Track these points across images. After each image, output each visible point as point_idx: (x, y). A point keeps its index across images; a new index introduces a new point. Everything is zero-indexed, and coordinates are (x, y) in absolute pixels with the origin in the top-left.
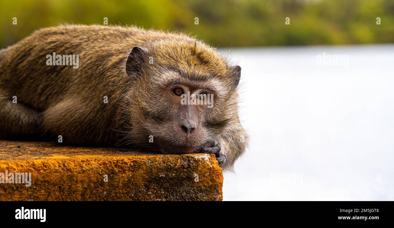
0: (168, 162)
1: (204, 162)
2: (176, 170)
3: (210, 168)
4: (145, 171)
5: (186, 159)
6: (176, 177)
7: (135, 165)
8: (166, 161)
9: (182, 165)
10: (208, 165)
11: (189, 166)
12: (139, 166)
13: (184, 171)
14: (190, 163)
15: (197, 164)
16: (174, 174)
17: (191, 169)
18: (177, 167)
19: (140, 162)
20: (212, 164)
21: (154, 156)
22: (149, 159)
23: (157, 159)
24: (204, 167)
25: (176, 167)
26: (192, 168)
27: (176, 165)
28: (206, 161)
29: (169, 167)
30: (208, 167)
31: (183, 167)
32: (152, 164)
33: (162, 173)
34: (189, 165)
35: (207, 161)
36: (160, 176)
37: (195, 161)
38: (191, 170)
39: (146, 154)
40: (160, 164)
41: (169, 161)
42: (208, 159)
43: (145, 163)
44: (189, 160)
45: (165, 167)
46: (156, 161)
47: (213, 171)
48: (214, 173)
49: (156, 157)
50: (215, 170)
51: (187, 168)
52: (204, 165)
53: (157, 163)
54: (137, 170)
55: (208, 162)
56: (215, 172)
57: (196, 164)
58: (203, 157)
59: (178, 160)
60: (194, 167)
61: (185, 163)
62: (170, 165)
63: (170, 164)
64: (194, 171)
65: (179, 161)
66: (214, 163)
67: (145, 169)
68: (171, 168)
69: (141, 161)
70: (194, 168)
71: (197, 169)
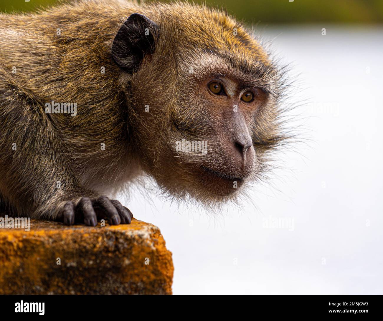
0: (81, 241)
1: (142, 242)
2: (96, 255)
3: (152, 252)
4: (42, 258)
5: (112, 237)
6: (95, 266)
7: (25, 247)
8: (79, 240)
9: (105, 247)
10: (149, 246)
11: (117, 248)
12: (33, 248)
13: (108, 257)
14: (119, 243)
15: (131, 245)
16: (91, 262)
17: (120, 253)
18: (97, 251)
19: (34, 242)
20: (156, 245)
21: (57, 231)
22: (50, 237)
23: (64, 236)
24: (143, 250)
25: (96, 250)
26: (122, 251)
27: (95, 246)
28: (145, 241)
29: (84, 250)
30: (147, 250)
31: (107, 249)
32: (54, 245)
33: (71, 260)
34: (116, 246)
35: (147, 239)
36: (68, 265)
37: (126, 239)
38: (120, 256)
39: (43, 227)
40: (68, 245)
41: (83, 239)
42: (149, 237)
43: (42, 243)
44: (117, 239)
45: (77, 250)
46: (62, 240)
47: (157, 257)
48: (159, 260)
49: (61, 232)
50: (161, 256)
51: (114, 252)
52: (142, 246)
53: (63, 243)
54: (29, 255)
55: (148, 242)
56: (160, 258)
57: (128, 245)
58: (140, 233)
59: (97, 238)
60: (126, 250)
61: (111, 243)
62: (85, 247)
63: (85, 244)
64: (124, 256)
65: (100, 239)
66: (159, 244)
67: (42, 253)
68: (87, 251)
69: (36, 240)
70: (125, 252)
71: (131, 253)
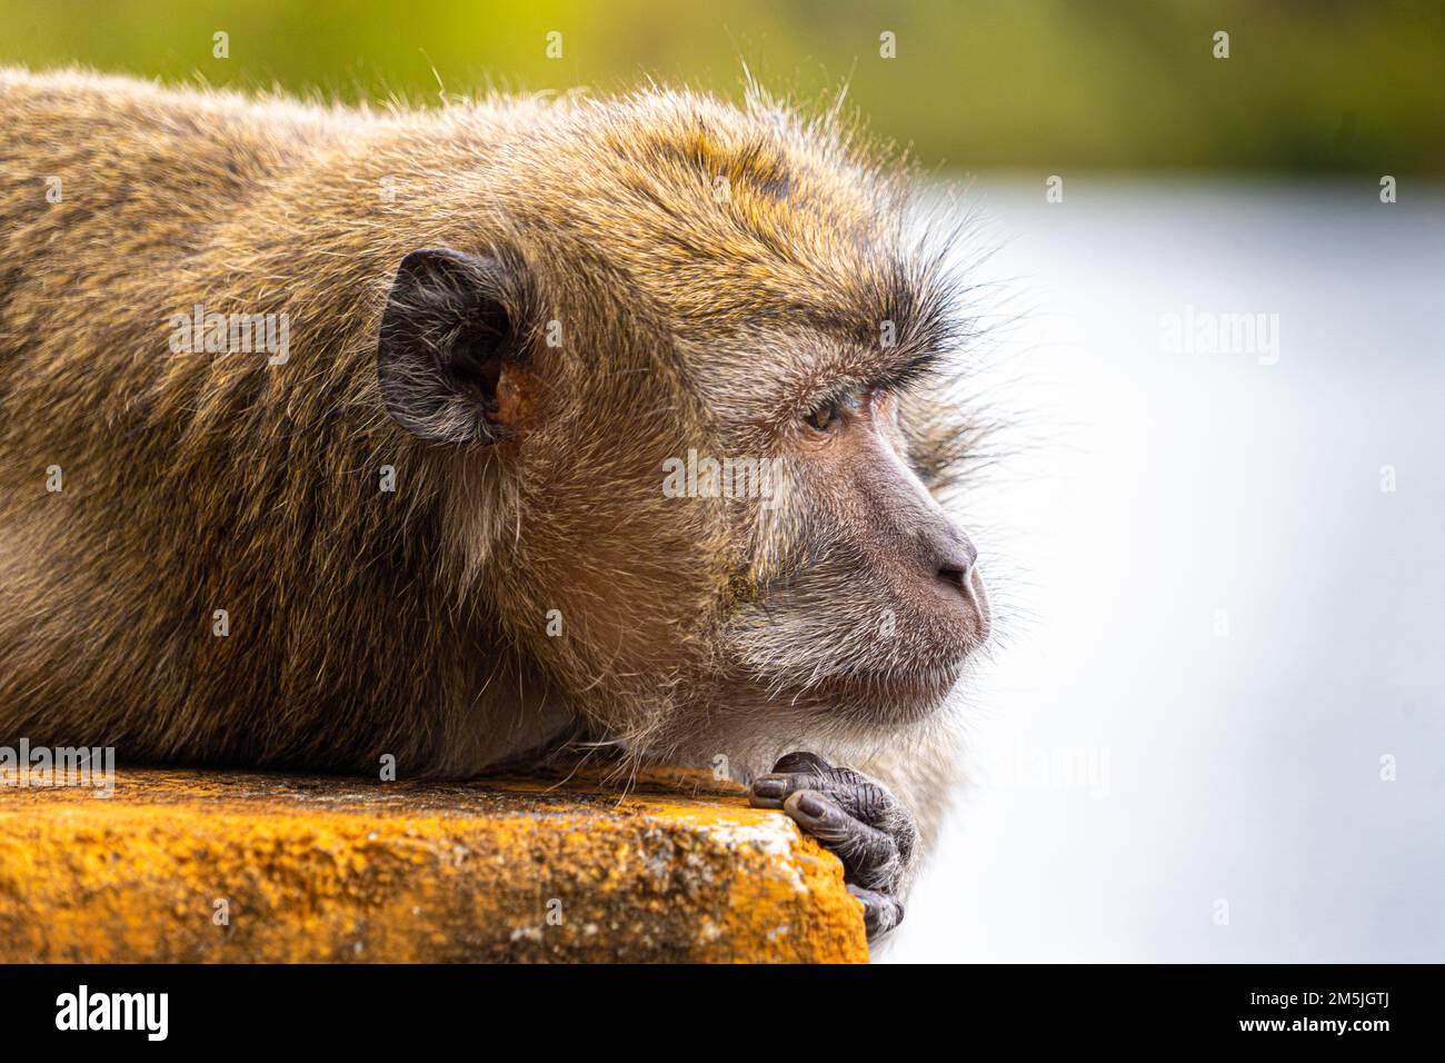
0: (560, 858)
1: (763, 867)
2: (607, 903)
3: (797, 902)
4: (430, 907)
5: (662, 845)
6: (603, 942)
7: (375, 871)
8: (551, 855)
9: (640, 879)
10: (785, 882)
11: (679, 884)
12: (398, 873)
13: (648, 910)
14: (686, 866)
15: (725, 875)
16: (591, 929)
17: (690, 901)
18: (613, 891)
19: (403, 855)
20: (809, 879)
21: (482, 822)
22: (458, 840)
23: (503, 839)
24: (765, 894)
25: (607, 887)
26: (694, 893)
27: (605, 875)
28: (774, 861)
29: (568, 887)
30: (782, 894)
31: (644, 888)
32: (471, 866)
33: (526, 920)
34: (677, 878)
35: (780, 857)
36: (516, 935)
37: (711, 855)
38: (688, 909)
39: (438, 808)
40: (515, 867)
41: (567, 850)
42: (786, 851)
43: (432, 860)
44: (679, 852)
45: (544, 885)
46: (495, 852)
47: (812, 916)
48: (817, 927)
49: (494, 825)
50: (823, 913)
51: (670, 894)
52: (762, 879)
53: (500, 859)
54: (385, 897)
55: (784, 866)
56: (822, 920)
57: (715, 873)
58: (756, 834)
59: (615, 847)
60: (707, 892)
61: (659, 866)
62: (572, 878)
63: (573, 869)
64: (703, 911)
65: (624, 852)
66: (819, 874)
67: (430, 892)
68: (578, 893)
69: (411, 849)
70: (703, 898)
71: (724, 903)
